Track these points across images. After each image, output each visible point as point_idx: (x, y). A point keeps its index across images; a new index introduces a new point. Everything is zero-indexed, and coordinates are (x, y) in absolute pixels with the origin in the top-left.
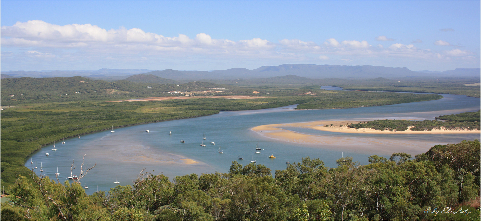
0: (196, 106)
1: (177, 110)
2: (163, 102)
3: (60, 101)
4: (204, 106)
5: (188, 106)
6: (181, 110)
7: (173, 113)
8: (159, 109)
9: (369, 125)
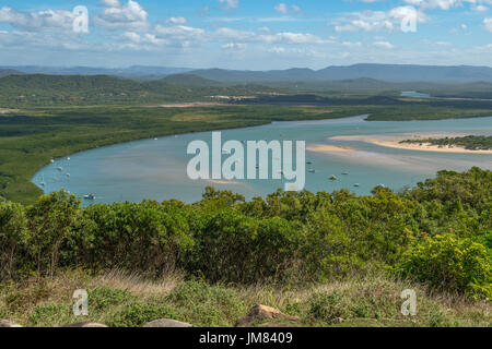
0: (243, 114)
1: (220, 119)
2: (204, 109)
3: (82, 105)
4: (256, 115)
5: (235, 114)
6: (226, 118)
7: (215, 122)
8: (198, 117)
9: (457, 142)
